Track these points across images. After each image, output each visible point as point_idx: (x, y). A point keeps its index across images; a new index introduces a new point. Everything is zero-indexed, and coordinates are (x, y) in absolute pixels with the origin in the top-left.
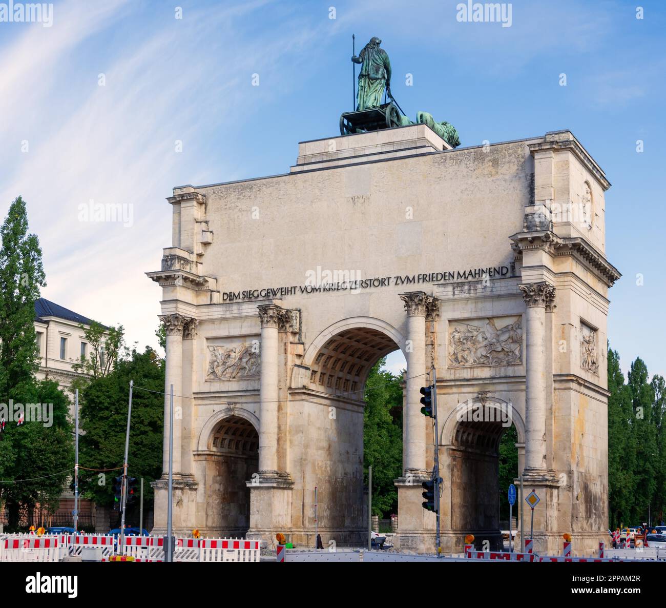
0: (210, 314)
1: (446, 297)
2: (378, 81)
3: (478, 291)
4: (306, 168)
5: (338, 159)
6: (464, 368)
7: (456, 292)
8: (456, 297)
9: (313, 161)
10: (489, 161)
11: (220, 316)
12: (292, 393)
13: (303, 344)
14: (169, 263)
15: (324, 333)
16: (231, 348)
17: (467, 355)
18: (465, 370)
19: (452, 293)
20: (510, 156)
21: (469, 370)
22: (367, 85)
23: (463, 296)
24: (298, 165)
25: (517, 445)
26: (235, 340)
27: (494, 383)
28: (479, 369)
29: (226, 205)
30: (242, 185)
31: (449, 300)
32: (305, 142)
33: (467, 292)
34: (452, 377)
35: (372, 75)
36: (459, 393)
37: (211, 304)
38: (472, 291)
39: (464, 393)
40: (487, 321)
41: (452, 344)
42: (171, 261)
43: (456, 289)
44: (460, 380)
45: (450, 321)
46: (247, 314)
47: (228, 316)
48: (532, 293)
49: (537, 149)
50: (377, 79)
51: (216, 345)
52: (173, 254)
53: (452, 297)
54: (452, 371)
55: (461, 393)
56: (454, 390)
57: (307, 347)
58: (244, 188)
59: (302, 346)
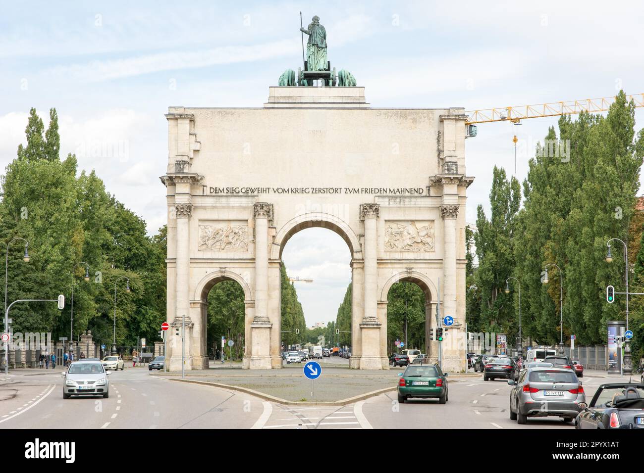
0: (202, 202)
1: (384, 205)
2: (323, 49)
3: (406, 203)
4: (276, 106)
5: (301, 103)
6: (396, 252)
7: (391, 203)
8: (391, 205)
9: (281, 101)
10: (410, 119)
11: (211, 205)
12: (271, 262)
13: (275, 228)
14: (182, 166)
15: (292, 222)
16: (220, 228)
17: (398, 244)
18: (397, 253)
19: (388, 203)
20: (425, 118)
21: (400, 253)
22: (316, 52)
23: (395, 205)
24: (269, 103)
25: (431, 302)
26: (221, 222)
27: (416, 263)
28: (407, 253)
29: (211, 124)
30: (225, 111)
31: (386, 207)
32: (274, 87)
33: (398, 203)
34: (388, 257)
35: (320, 45)
36: (392, 268)
37: (203, 196)
38: (402, 203)
39: (396, 268)
40: (411, 223)
41: (387, 235)
42: (184, 165)
43: (391, 200)
44: (394, 260)
45: (385, 221)
46: (234, 205)
47: (218, 205)
48: (451, 211)
49: (446, 118)
50: (322, 48)
51: (206, 225)
52: (184, 160)
53: (387, 205)
54: (388, 254)
55: (394, 268)
56: (390, 266)
57: (278, 230)
58: (227, 113)
59: (275, 229)
